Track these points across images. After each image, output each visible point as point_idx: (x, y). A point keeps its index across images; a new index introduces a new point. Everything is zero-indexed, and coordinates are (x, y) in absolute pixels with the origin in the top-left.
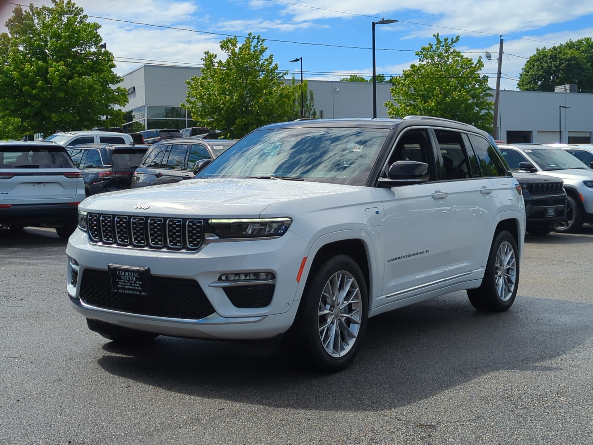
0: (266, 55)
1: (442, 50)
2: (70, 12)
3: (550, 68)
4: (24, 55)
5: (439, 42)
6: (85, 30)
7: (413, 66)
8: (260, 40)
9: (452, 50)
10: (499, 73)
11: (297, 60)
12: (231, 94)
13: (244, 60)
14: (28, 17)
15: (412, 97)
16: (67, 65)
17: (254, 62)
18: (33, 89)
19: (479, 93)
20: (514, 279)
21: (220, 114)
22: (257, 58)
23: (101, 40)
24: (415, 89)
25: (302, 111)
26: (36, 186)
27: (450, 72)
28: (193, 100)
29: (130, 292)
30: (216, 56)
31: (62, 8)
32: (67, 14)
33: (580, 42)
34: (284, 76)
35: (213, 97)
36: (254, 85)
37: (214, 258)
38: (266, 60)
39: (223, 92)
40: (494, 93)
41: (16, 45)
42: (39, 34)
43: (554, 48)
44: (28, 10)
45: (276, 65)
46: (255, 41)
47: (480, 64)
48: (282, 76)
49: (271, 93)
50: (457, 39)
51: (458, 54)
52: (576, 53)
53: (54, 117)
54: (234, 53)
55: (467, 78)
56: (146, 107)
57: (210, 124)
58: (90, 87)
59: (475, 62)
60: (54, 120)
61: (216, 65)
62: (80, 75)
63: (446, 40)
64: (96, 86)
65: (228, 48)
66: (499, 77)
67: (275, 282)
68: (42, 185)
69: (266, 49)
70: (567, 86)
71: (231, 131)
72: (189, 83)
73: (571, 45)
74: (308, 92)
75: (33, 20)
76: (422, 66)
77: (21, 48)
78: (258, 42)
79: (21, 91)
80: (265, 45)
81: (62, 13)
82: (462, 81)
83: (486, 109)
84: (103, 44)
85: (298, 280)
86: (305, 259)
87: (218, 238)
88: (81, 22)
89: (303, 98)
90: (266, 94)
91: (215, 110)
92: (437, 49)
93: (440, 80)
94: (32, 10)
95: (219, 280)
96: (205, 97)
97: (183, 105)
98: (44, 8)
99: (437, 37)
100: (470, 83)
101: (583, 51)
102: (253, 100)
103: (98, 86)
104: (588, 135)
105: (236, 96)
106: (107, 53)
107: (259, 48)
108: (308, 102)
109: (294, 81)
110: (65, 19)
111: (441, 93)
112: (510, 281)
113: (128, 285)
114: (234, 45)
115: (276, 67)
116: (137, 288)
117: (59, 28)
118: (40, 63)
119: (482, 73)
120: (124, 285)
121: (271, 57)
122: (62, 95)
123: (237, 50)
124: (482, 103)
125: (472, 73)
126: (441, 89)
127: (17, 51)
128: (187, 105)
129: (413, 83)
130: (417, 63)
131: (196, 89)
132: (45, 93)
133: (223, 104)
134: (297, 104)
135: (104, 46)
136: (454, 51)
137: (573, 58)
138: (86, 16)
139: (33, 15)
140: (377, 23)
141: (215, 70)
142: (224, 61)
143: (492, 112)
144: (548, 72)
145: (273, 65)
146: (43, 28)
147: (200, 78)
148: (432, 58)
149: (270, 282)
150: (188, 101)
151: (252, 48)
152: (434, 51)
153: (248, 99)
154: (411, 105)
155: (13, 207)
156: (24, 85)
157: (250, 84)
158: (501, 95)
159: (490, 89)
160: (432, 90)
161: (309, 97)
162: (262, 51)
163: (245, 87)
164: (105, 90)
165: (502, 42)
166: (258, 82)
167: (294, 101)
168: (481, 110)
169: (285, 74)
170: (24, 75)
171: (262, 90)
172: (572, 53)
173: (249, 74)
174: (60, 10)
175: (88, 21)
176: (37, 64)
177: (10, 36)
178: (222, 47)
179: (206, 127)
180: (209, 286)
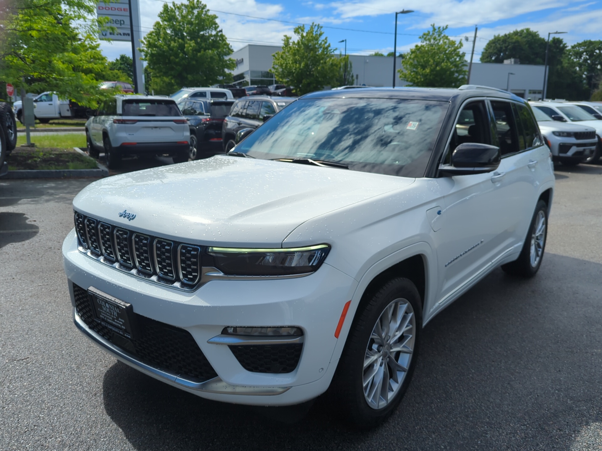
0: (323, 38)
1: (436, 35)
2: (198, 7)
3: (501, 48)
4: (171, 36)
5: (434, 29)
6: (208, 20)
7: (417, 46)
8: (319, 27)
9: (442, 35)
10: (473, 51)
11: (343, 41)
12: (300, 64)
13: (309, 41)
14: (172, 11)
15: (415, 66)
16: (196, 43)
17: (315, 42)
18: (176, 58)
19: (459, 64)
20: (542, 245)
21: (293, 76)
22: (317, 39)
23: (218, 27)
24: (417, 61)
25: (345, 75)
26: (154, 129)
27: (441, 50)
28: (277, 67)
29: (113, 329)
30: (291, 38)
31: (193, 4)
32: (197, 8)
33: (522, 31)
34: (335, 52)
35: (289, 65)
36: (315, 57)
37: (213, 307)
38: (323, 41)
39: (295, 62)
40: (469, 65)
41: (164, 29)
42: (180, 22)
43: (506, 35)
44: (172, 7)
45: (329, 44)
46: (316, 28)
47: (461, 44)
48: (333, 52)
49: (325, 63)
50: (447, 27)
51: (447, 38)
52: (519, 39)
53: (190, 77)
54: (303, 37)
55: (451, 53)
56: (249, 72)
57: (287, 82)
58: (211, 58)
59: (457, 43)
60: (190, 79)
61: (291, 44)
62: (205, 50)
63: (439, 28)
64: (215, 57)
65: (299, 33)
66: (473, 53)
67: (303, 339)
68: (158, 129)
69: (323, 33)
70: (513, 60)
71: (300, 88)
72: (274, 56)
73: (516, 33)
74: (349, 62)
75: (175, 13)
76: (422, 46)
77: (169, 32)
78: (318, 28)
79: (169, 60)
80: (322, 30)
81: (193, 8)
82: (448, 55)
83: (463, 75)
84: (221, 29)
85: (337, 335)
86: (348, 304)
87: (223, 274)
88: (205, 14)
89: (346, 66)
90: (322, 63)
91: (290, 73)
92: (433, 34)
93: (434, 55)
94: (174, 6)
95: (222, 333)
96: (284, 65)
97: (270, 70)
98: (182, 5)
99: (433, 26)
100: (453, 57)
101: (523, 37)
102: (314, 67)
103: (216, 57)
104: (522, 92)
105: (302, 65)
106: (222, 36)
107: (318, 33)
108: (349, 69)
109: (341, 55)
110: (196, 12)
111: (434, 64)
112: (539, 247)
113: (110, 319)
114: (303, 31)
115: (329, 46)
116: (120, 326)
117: (191, 18)
118: (180, 40)
119: (461, 51)
120: (107, 318)
121: (326, 39)
122: (194, 62)
123: (305, 34)
124: (460, 71)
125: (455, 50)
126: (434, 61)
127: (166, 34)
128: (273, 71)
129: (416, 57)
130: (419, 44)
131: (279, 60)
132: (184, 61)
133: (295, 69)
134: (342, 70)
135: (221, 31)
136: (444, 36)
137: (517, 42)
138: (208, 10)
139: (175, 9)
140: (399, 13)
141: (290, 48)
142: (296, 42)
143: (466, 77)
144: (500, 51)
145: (327, 44)
146: (182, 18)
147: (281, 53)
148: (429, 40)
149: (296, 340)
150: (274, 68)
151: (314, 33)
152: (431, 36)
153: (310, 67)
154: (414, 71)
155: (137, 145)
156: (171, 56)
157: (312, 56)
158: (473, 66)
159: (466, 61)
160: (428, 61)
161: (349, 66)
162: (321, 35)
163: (309, 59)
164: (221, 60)
165: (476, 29)
166: (317, 55)
167: (340, 68)
168: (459, 75)
169: (334, 50)
170: (171, 49)
171: (320, 61)
172: (517, 38)
173: (312, 50)
174: (192, 6)
175: (210, 13)
176: (178, 42)
177: (161, 23)
178: (295, 32)
179: (284, 84)
180: (208, 342)
